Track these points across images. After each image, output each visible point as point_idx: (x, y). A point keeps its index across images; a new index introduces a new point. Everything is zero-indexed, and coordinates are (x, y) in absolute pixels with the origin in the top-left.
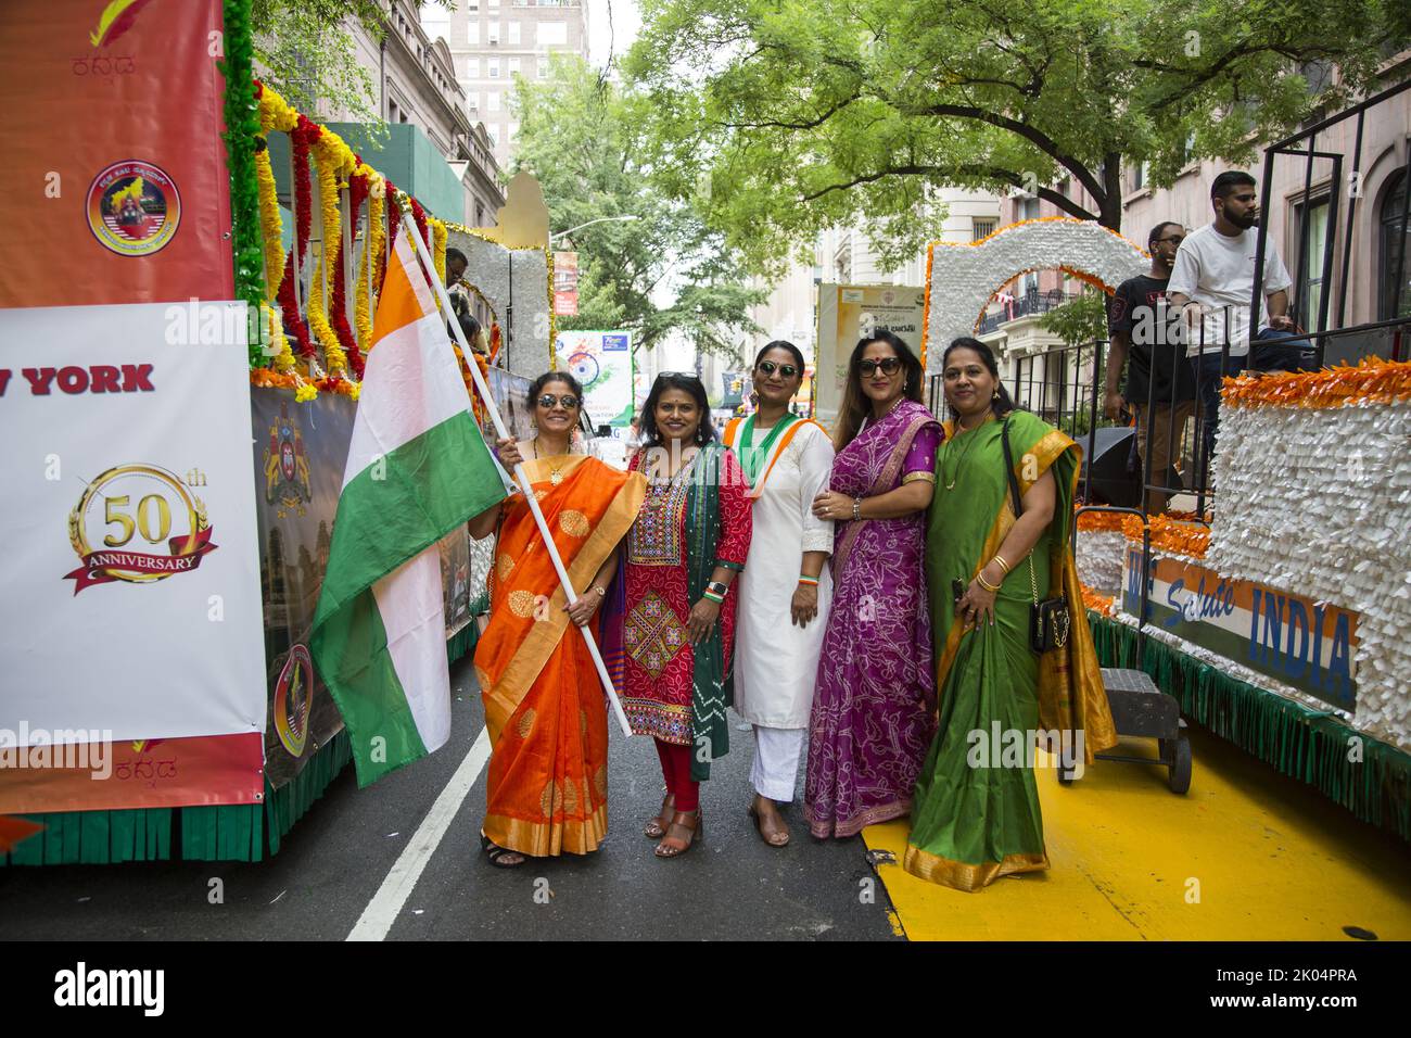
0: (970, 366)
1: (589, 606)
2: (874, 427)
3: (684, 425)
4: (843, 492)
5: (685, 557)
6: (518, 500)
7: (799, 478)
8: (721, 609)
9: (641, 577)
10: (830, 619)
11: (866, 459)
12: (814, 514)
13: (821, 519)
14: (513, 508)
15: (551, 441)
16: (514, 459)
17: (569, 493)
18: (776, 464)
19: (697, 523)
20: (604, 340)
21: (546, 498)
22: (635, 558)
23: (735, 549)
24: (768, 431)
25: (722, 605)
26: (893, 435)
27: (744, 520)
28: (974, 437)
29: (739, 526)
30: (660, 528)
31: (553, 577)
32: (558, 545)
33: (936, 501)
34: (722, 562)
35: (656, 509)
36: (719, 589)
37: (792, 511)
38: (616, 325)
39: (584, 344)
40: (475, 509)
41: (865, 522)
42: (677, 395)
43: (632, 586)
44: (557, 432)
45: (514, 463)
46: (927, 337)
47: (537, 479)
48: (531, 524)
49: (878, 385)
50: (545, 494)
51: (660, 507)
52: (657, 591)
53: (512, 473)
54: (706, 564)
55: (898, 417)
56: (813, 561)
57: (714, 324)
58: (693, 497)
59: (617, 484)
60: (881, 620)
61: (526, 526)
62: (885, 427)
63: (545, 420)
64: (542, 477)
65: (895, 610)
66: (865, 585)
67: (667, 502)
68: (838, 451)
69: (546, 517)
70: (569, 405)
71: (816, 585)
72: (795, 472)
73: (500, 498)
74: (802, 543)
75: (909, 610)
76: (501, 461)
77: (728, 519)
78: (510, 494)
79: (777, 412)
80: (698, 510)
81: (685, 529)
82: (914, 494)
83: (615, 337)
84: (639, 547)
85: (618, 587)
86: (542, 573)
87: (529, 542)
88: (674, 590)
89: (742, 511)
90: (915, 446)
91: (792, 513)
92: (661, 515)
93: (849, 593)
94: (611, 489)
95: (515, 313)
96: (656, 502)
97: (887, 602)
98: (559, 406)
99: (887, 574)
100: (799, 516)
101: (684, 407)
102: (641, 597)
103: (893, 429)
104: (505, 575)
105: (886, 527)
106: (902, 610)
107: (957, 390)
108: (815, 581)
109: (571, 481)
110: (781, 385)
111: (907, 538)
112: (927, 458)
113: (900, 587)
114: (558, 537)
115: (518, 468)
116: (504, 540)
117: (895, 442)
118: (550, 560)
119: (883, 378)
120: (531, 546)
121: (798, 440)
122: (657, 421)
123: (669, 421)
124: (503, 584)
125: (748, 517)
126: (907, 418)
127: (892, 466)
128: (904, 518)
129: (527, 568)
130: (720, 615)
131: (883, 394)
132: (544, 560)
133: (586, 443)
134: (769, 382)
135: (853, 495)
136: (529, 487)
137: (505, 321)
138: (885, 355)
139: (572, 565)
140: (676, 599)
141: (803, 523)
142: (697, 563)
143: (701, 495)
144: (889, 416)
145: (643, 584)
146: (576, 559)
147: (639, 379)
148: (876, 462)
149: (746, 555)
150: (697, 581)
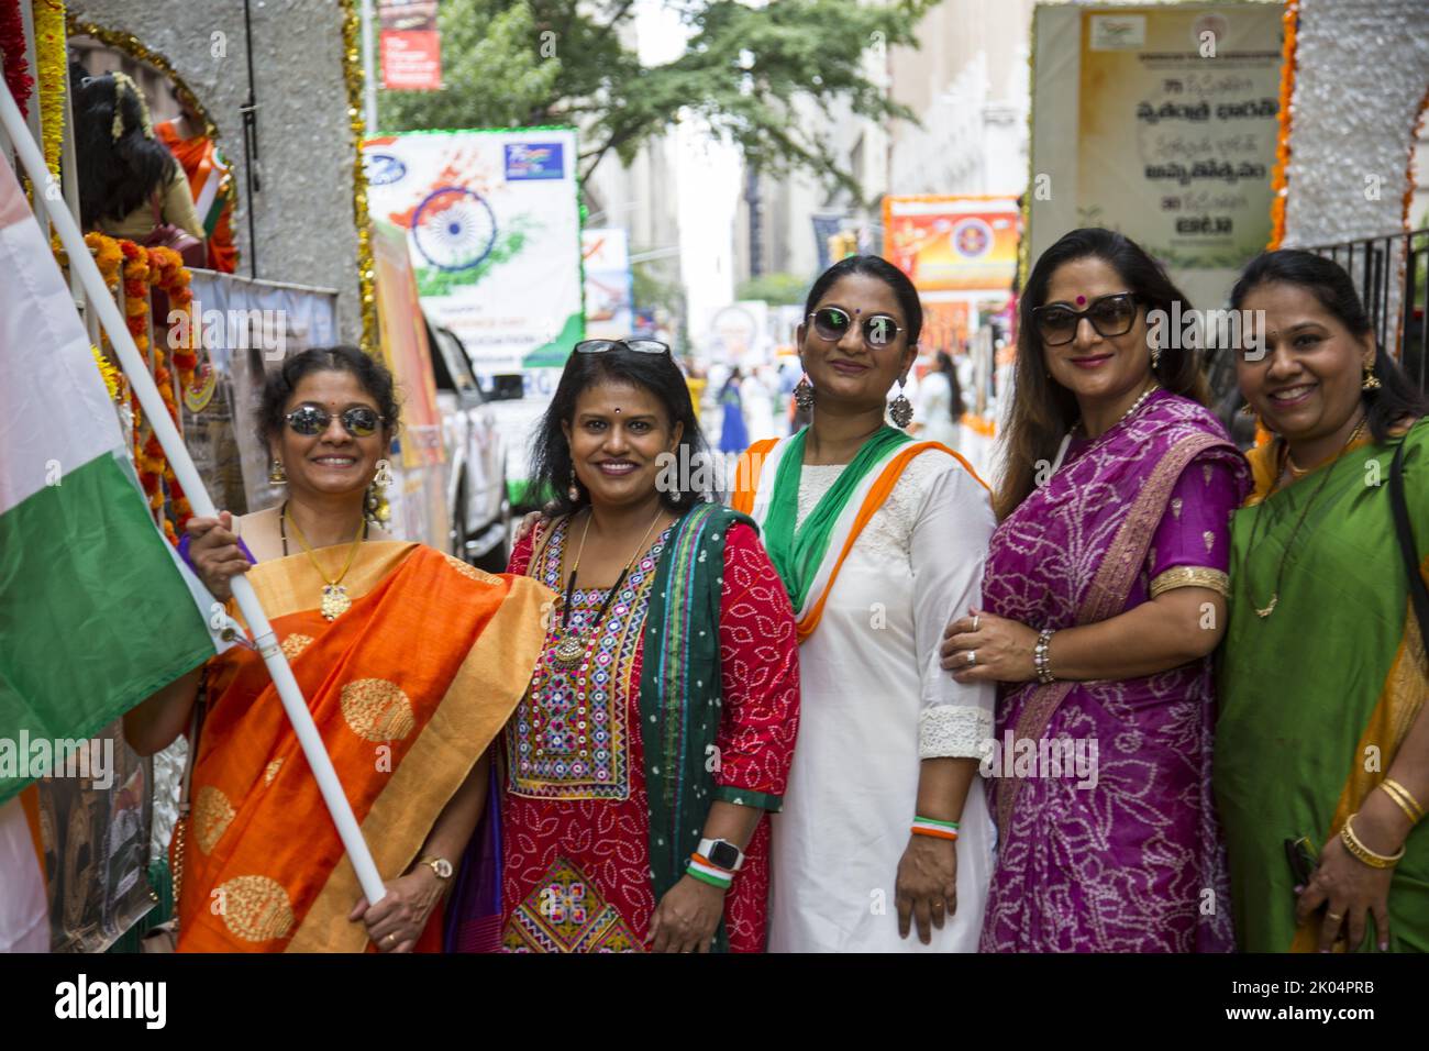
0: (1297, 328)
1: (413, 908)
2: (1082, 461)
3: (636, 465)
4: (1012, 616)
5: (639, 781)
6: (242, 659)
7: (909, 584)
8: (728, 902)
9: (538, 827)
10: (988, 921)
11: (1062, 537)
12: (946, 668)
13: (960, 681)
14: (230, 677)
15: (320, 514)
16: (227, 566)
17: (366, 639)
18: (854, 551)
19: (667, 698)
20: (508, 151)
21: (308, 652)
22: (523, 783)
23: (760, 759)
24: (836, 472)
25: (729, 894)
26: (1125, 479)
27: (780, 689)
28: (1321, 488)
29: (767, 703)
30: (582, 711)
31: (327, 839)
32: (338, 765)
33: (1235, 635)
34: (729, 790)
35: (572, 667)
36: (721, 857)
37: (893, 664)
38: (539, 114)
39: (457, 166)
40: (138, 688)
41: (1064, 689)
42: (617, 398)
43: (516, 849)
44: (331, 493)
45: (230, 575)
46: (1289, 152)
47: (288, 607)
48: (275, 716)
49: (1083, 361)
50: (307, 641)
51: (579, 661)
52: (577, 862)
53: (225, 597)
54: (689, 794)
55: (1136, 435)
56: (944, 782)
57: (785, 98)
58: (657, 639)
59: (480, 612)
60: (1108, 927)
61: (261, 719)
62: (1106, 461)
63: (303, 463)
64: (301, 599)
65: (1141, 903)
66: (1066, 841)
67: (597, 650)
68: (1001, 517)
69: (308, 696)
70: (361, 425)
71: (952, 840)
72: (900, 569)
73: (197, 658)
74: (919, 738)
75: (1179, 902)
76: (198, 570)
77: (741, 688)
78: (221, 647)
79: (858, 424)
80: (668, 667)
81: (641, 715)
82: (1178, 620)
83: (533, 147)
84: (532, 757)
85: (486, 852)
86: (301, 829)
87: (270, 757)
88: (615, 858)
89: (776, 667)
90: (1178, 505)
91: (892, 666)
92: (582, 681)
93: (1030, 859)
94: (465, 622)
95: (265, 121)
96: (571, 649)
97: (1120, 883)
98: (336, 431)
99: (1120, 816)
100: (909, 671)
101: (634, 424)
102: (538, 875)
103: (1128, 464)
104: (211, 839)
105: (1117, 700)
106: (1160, 903)
107: (1271, 389)
108: (948, 829)
109: (370, 608)
110: (866, 361)
111: (1165, 729)
112: (1208, 535)
113: (1152, 847)
114: (340, 740)
115: (241, 587)
116: (210, 751)
117: (1131, 497)
118: (320, 801)
119: (1094, 344)
120: (273, 768)
121: (907, 491)
122: (572, 455)
123: (600, 457)
124: (205, 861)
125: (791, 682)
126: (1160, 439)
127: (1124, 554)
128: (1158, 676)
129: (265, 820)
130: (726, 917)
131: (1101, 380)
132: (304, 802)
133: (461, 417)
134: (835, 355)
135: (1034, 622)
136: (268, 629)
137: (239, 141)
138: (1100, 290)
139: (374, 809)
140: (621, 880)
141: (919, 687)
142: (668, 794)
143: (675, 633)
144: (1118, 432)
145: (543, 844)
146: (384, 795)
147: (597, 246)
148: (1086, 545)
149: (785, 772)
150: (670, 839)
